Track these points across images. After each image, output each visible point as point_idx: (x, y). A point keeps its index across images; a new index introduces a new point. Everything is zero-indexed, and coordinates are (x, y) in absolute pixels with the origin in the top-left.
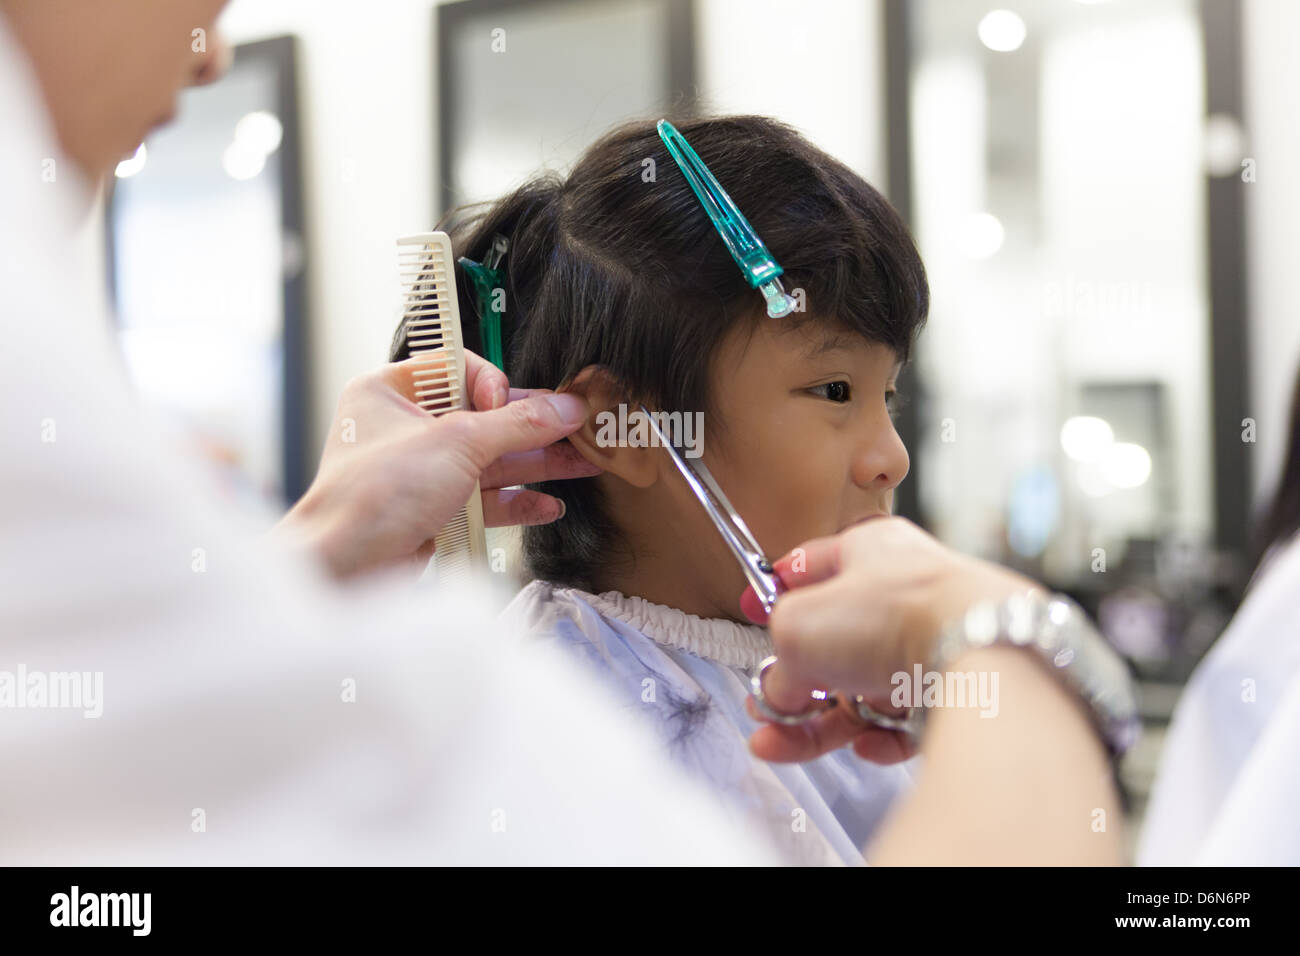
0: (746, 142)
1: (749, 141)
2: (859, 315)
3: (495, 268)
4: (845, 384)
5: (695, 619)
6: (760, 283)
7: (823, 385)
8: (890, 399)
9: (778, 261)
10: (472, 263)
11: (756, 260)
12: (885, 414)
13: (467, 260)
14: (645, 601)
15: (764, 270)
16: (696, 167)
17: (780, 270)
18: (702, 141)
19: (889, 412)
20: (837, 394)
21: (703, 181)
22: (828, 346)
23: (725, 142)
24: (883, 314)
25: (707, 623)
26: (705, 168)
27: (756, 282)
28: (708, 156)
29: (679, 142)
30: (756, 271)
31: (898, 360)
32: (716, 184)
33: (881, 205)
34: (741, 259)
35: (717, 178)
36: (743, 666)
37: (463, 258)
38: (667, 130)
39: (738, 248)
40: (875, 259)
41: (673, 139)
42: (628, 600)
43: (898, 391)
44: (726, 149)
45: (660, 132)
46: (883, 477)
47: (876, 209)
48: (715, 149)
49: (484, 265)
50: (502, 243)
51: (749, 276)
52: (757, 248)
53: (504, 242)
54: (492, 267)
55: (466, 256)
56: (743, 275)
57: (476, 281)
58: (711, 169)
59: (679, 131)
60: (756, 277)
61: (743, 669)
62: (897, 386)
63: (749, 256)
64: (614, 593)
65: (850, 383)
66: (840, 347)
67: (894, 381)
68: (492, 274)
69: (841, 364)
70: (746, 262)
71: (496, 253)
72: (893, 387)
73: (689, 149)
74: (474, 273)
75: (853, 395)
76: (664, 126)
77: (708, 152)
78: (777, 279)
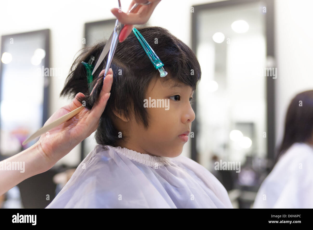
0: (155, 33)
1: (156, 32)
2: (183, 78)
3: (91, 64)
4: (179, 96)
5: (139, 154)
6: (158, 68)
7: (173, 96)
8: (191, 100)
9: (163, 62)
10: (85, 63)
11: (157, 62)
12: (189, 103)
13: (84, 62)
14: (127, 149)
15: (159, 65)
16: (142, 39)
17: (163, 65)
18: (144, 33)
19: (190, 103)
20: (177, 98)
21: (144, 43)
22: (175, 86)
23: (149, 33)
24: (189, 78)
25: (143, 154)
26: (144, 39)
27: (157, 68)
28: (145, 36)
29: (138, 33)
30: (158, 65)
31: (193, 90)
32: (147, 43)
33: (190, 51)
34: (153, 62)
35: (147, 42)
36: (151, 166)
37: (83, 62)
38: (135, 30)
39: (153, 59)
40: (187, 64)
41: (136, 32)
42: (123, 149)
43: (193, 98)
44: (150, 34)
45: (133, 31)
46: (189, 120)
47: (188, 51)
48: (147, 35)
49: (89, 64)
50: (93, 58)
51: (156, 66)
52: (158, 59)
53: (94, 58)
54: (90, 64)
55: (84, 61)
56: (154, 66)
57: (86, 68)
58: (146, 39)
59: (138, 30)
60: (157, 67)
61: (151, 167)
62: (193, 96)
63: (155, 62)
64: (119, 147)
65: (180, 95)
66: (178, 86)
67: (192, 95)
68: (90, 66)
69: (178, 91)
70: (155, 63)
71: (91, 60)
72: (192, 97)
73: (140, 35)
74: (86, 66)
75: (181, 99)
76: (134, 29)
77: (145, 35)
78: (162, 67)
